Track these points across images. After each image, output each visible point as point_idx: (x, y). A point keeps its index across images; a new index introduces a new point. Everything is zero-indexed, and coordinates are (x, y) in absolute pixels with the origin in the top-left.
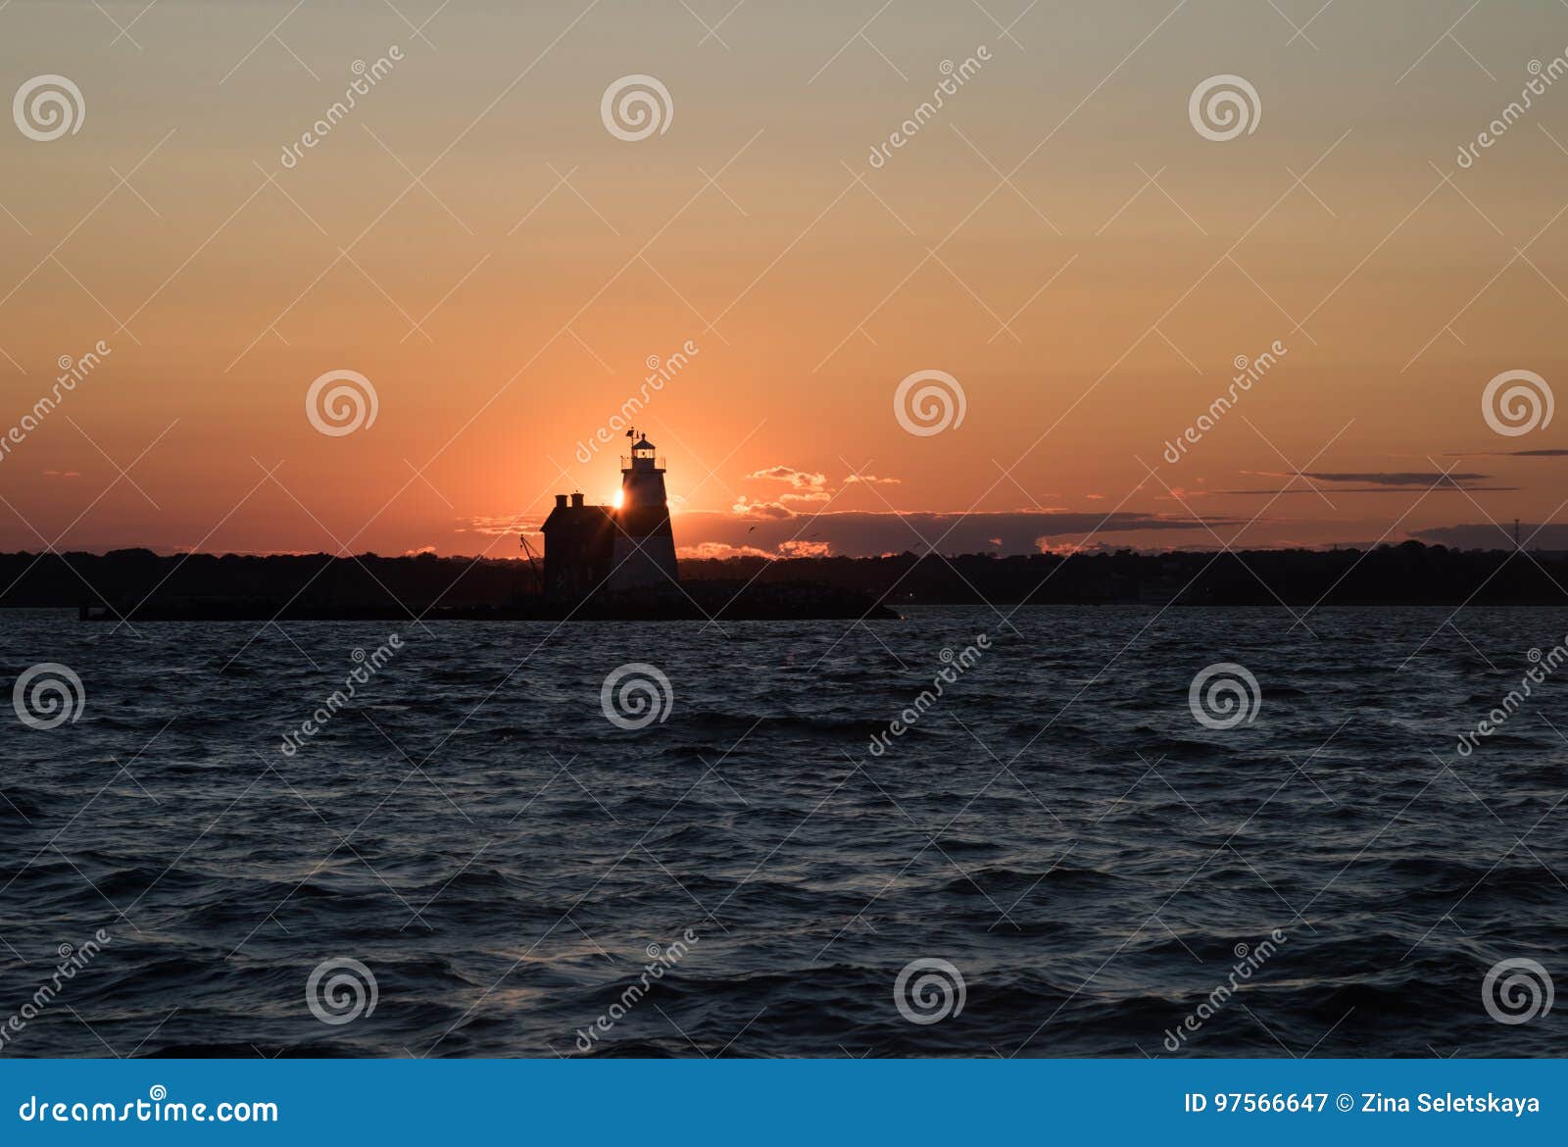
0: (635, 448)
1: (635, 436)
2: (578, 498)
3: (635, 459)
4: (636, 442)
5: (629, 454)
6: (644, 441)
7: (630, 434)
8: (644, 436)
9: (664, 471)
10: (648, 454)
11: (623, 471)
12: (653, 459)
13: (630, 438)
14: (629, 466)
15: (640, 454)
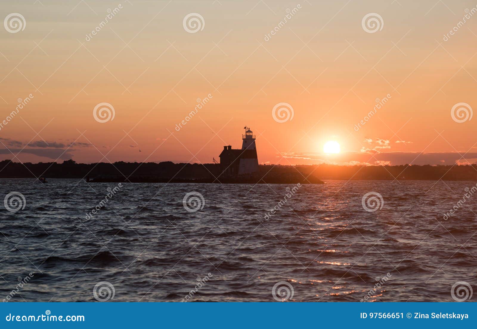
0: (247, 132)
1: (247, 128)
2: (230, 147)
3: (246, 135)
4: (247, 130)
5: (244, 134)
6: (249, 130)
7: (245, 128)
8: (249, 128)
9: (255, 139)
10: (251, 134)
11: (243, 139)
12: (252, 135)
13: (245, 129)
14: (245, 137)
15: (248, 134)
